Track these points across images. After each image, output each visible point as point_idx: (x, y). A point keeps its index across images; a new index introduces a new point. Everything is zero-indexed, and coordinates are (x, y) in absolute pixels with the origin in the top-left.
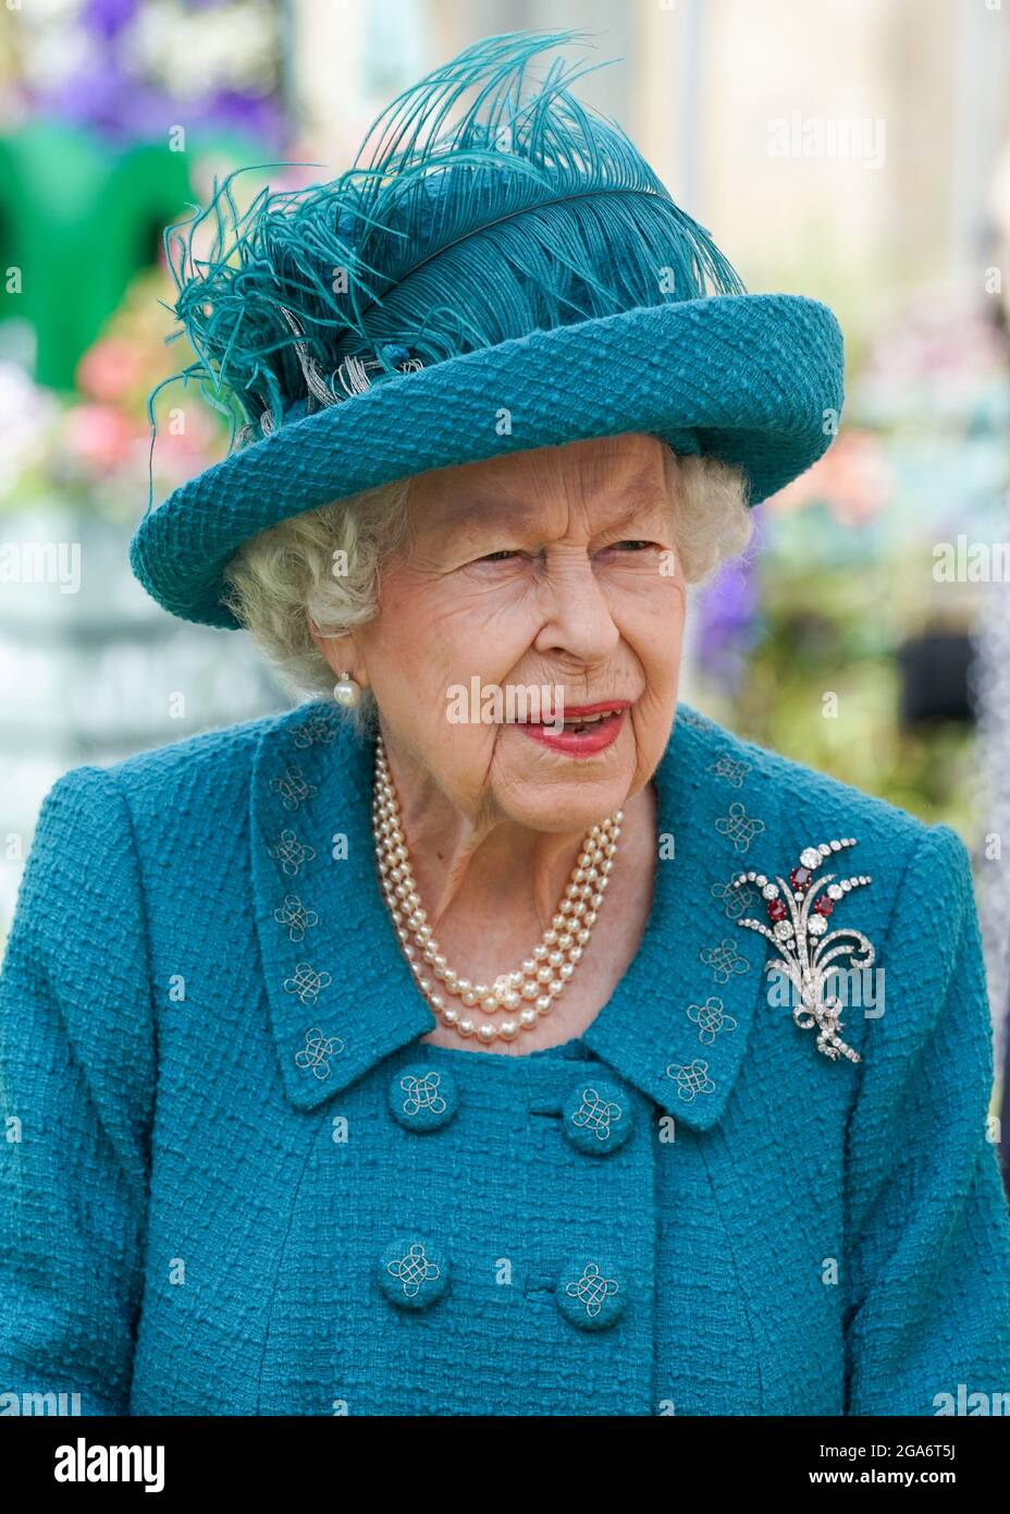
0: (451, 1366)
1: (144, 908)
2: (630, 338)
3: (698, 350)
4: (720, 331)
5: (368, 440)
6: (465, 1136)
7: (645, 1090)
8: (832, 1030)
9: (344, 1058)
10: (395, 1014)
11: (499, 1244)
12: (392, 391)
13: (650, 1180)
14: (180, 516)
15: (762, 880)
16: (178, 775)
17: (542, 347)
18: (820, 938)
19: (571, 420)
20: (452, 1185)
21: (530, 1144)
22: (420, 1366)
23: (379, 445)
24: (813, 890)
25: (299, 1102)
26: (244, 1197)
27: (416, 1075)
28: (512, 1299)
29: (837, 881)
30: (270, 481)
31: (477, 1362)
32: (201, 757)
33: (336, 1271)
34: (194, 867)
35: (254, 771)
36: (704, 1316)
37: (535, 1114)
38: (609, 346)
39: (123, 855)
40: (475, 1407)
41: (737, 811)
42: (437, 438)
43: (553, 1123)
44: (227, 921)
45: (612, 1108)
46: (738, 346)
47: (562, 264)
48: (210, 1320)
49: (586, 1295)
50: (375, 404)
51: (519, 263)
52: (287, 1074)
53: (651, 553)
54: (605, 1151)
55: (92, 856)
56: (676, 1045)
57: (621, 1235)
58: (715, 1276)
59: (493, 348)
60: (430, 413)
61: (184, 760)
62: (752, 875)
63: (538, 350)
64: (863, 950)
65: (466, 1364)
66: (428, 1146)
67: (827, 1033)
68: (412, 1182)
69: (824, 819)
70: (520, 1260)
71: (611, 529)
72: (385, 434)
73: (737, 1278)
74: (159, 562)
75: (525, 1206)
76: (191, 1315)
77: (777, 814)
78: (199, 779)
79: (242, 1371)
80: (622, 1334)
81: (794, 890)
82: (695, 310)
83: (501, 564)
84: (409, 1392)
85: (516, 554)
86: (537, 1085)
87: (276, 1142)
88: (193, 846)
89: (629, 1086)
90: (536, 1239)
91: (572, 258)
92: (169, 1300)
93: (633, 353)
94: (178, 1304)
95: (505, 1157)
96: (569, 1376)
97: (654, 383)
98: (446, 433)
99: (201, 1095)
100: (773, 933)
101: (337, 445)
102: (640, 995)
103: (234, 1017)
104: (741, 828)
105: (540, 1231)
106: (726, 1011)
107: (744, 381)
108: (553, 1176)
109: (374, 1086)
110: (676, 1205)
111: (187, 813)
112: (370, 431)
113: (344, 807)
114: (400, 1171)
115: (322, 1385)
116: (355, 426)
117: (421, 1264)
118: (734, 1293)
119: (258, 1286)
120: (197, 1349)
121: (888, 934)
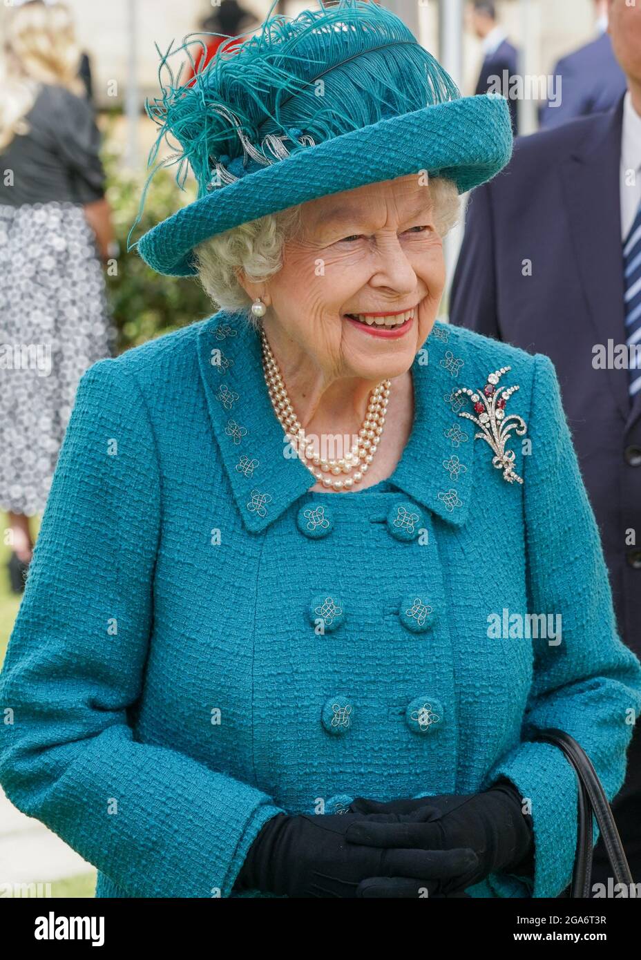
0: (350, 658)
1: (154, 435)
2: (428, 122)
3: (460, 126)
4: (469, 116)
5: (295, 181)
6: (339, 538)
7: (429, 507)
8: (510, 468)
9: (273, 505)
10: (296, 479)
11: (366, 593)
12: (307, 155)
13: (436, 551)
14: (183, 224)
15: (470, 392)
16: (159, 361)
17: (385, 129)
18: (501, 420)
19: (401, 166)
20: (338, 564)
21: (373, 539)
22: (335, 660)
23: (301, 184)
24: (496, 395)
25: (253, 529)
26: (229, 582)
27: (311, 509)
28: (378, 620)
29: (505, 390)
30: (238, 205)
31: (364, 655)
32: (168, 350)
33: (285, 615)
34: (177, 410)
35: (199, 355)
36: (472, 621)
37: (372, 523)
38: (418, 126)
39: (140, 407)
40: (365, 677)
41: (449, 355)
42: (332, 179)
43: (382, 527)
44: (198, 438)
45: (414, 516)
46: (476, 123)
47: (380, 82)
48: (220, 647)
49: (417, 615)
50: (299, 162)
51: (359, 83)
52: (245, 515)
53: (427, 232)
54: (412, 538)
55: (123, 408)
56: (440, 482)
57: (426, 581)
58: (473, 599)
59: (360, 130)
60: (328, 166)
61: (159, 353)
62: (465, 390)
63: (383, 130)
64: (522, 426)
65: (358, 656)
66: (321, 545)
67: (508, 470)
68: (317, 565)
69: (490, 357)
70: (379, 600)
71: (409, 220)
72: (303, 178)
73: (484, 599)
74: (164, 247)
75: (376, 571)
76: (208, 645)
77: (468, 355)
78: (170, 362)
79: (242, 671)
80: (435, 632)
81: (487, 397)
82: (457, 106)
83: (353, 243)
84: (331, 673)
85: (360, 237)
86: (372, 507)
87: (242, 552)
88: (174, 399)
89: (420, 505)
90: (385, 588)
91: (385, 79)
92: (194, 639)
93: (429, 130)
94: (200, 640)
95: (362, 547)
96: (411, 657)
97: (440, 145)
98: (336, 176)
99: (198, 532)
100: (478, 419)
101: (278, 185)
102: (419, 457)
103: (209, 489)
104: (452, 364)
105: (386, 584)
106: (460, 462)
107: (480, 141)
108: (387, 554)
109: (288, 518)
110: (449, 565)
111: (168, 382)
112: (295, 177)
113: (251, 370)
114: (309, 560)
115: (287, 674)
116: (287, 174)
117: (332, 607)
118: (483, 607)
119: (245, 627)
120: (214, 662)
121: (531, 415)
